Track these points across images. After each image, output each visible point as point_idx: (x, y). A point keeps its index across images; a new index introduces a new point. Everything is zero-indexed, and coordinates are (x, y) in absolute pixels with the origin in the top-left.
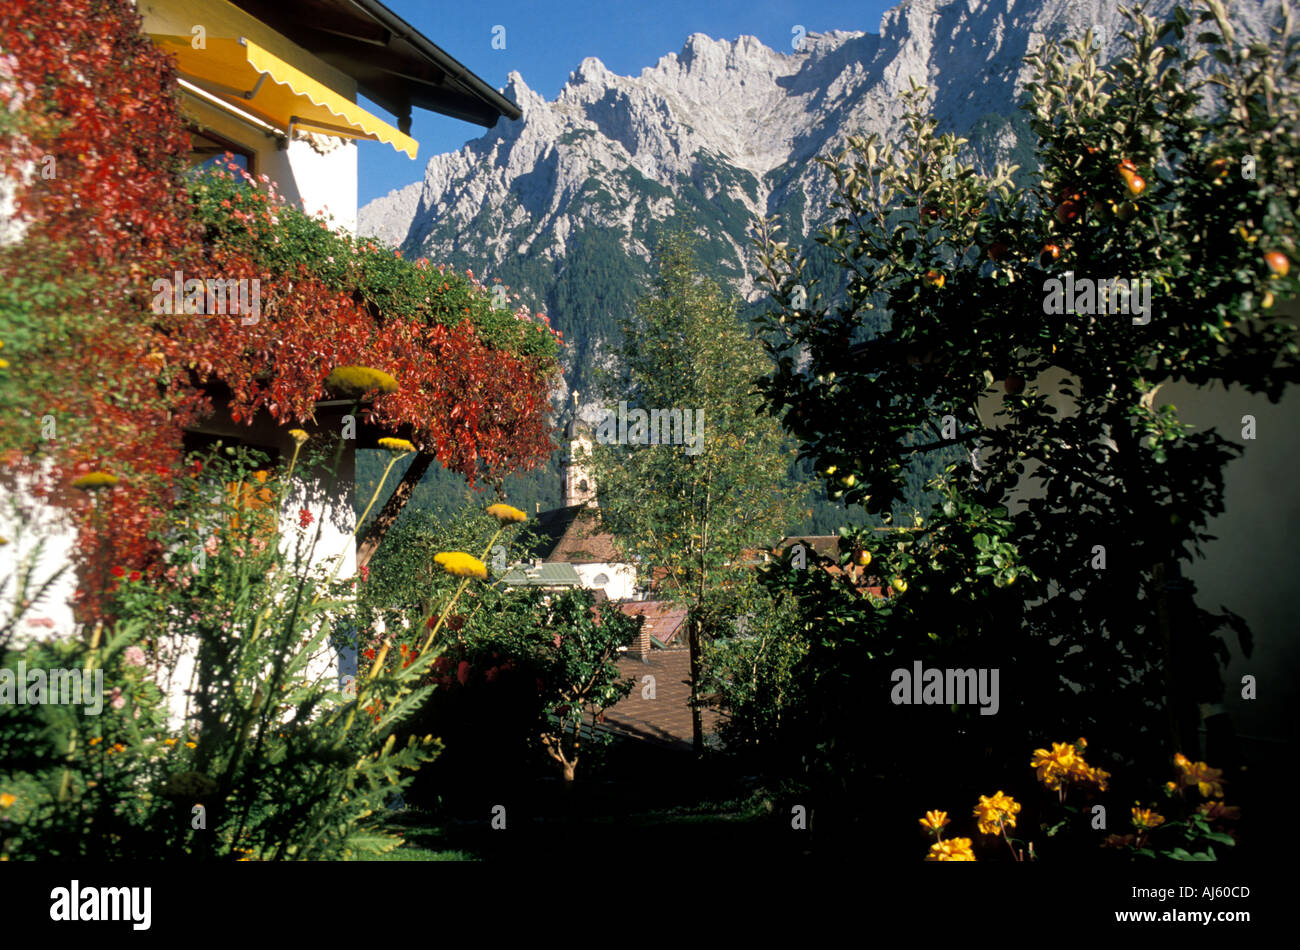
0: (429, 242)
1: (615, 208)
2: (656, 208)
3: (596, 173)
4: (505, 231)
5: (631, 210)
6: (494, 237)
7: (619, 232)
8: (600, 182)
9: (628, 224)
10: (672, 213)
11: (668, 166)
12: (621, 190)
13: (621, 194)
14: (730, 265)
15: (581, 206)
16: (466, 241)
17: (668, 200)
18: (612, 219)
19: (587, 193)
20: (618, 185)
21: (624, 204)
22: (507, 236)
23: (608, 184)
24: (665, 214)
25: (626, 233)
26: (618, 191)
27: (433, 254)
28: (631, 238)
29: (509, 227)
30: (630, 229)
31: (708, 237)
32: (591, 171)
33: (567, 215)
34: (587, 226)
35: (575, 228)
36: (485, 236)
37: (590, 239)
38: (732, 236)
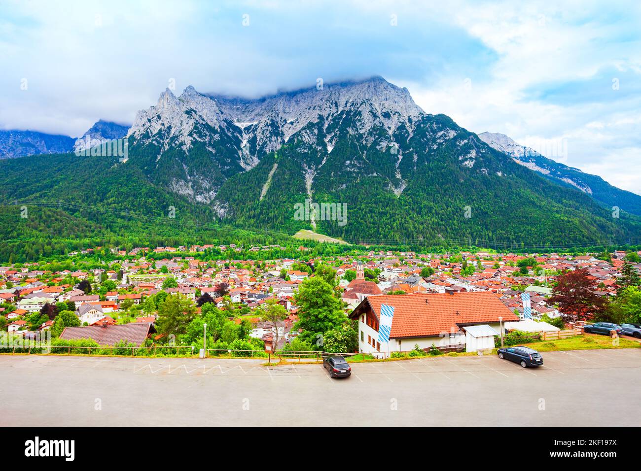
1: (203, 136)
2: (215, 137)
3: (197, 124)
5: (208, 137)
6: (163, 140)
7: (205, 143)
9: (207, 141)
10: (220, 139)
11: (216, 123)
15: (193, 134)
17: (218, 135)
18: (202, 139)
19: (195, 130)
21: (206, 135)
22: (168, 140)
23: (201, 128)
26: (204, 130)
28: (208, 145)
29: (168, 137)
31: (230, 147)
32: (195, 123)
33: (188, 136)
34: (195, 140)
35: (191, 140)
36: (160, 139)
37: (196, 144)
38: (236, 147)
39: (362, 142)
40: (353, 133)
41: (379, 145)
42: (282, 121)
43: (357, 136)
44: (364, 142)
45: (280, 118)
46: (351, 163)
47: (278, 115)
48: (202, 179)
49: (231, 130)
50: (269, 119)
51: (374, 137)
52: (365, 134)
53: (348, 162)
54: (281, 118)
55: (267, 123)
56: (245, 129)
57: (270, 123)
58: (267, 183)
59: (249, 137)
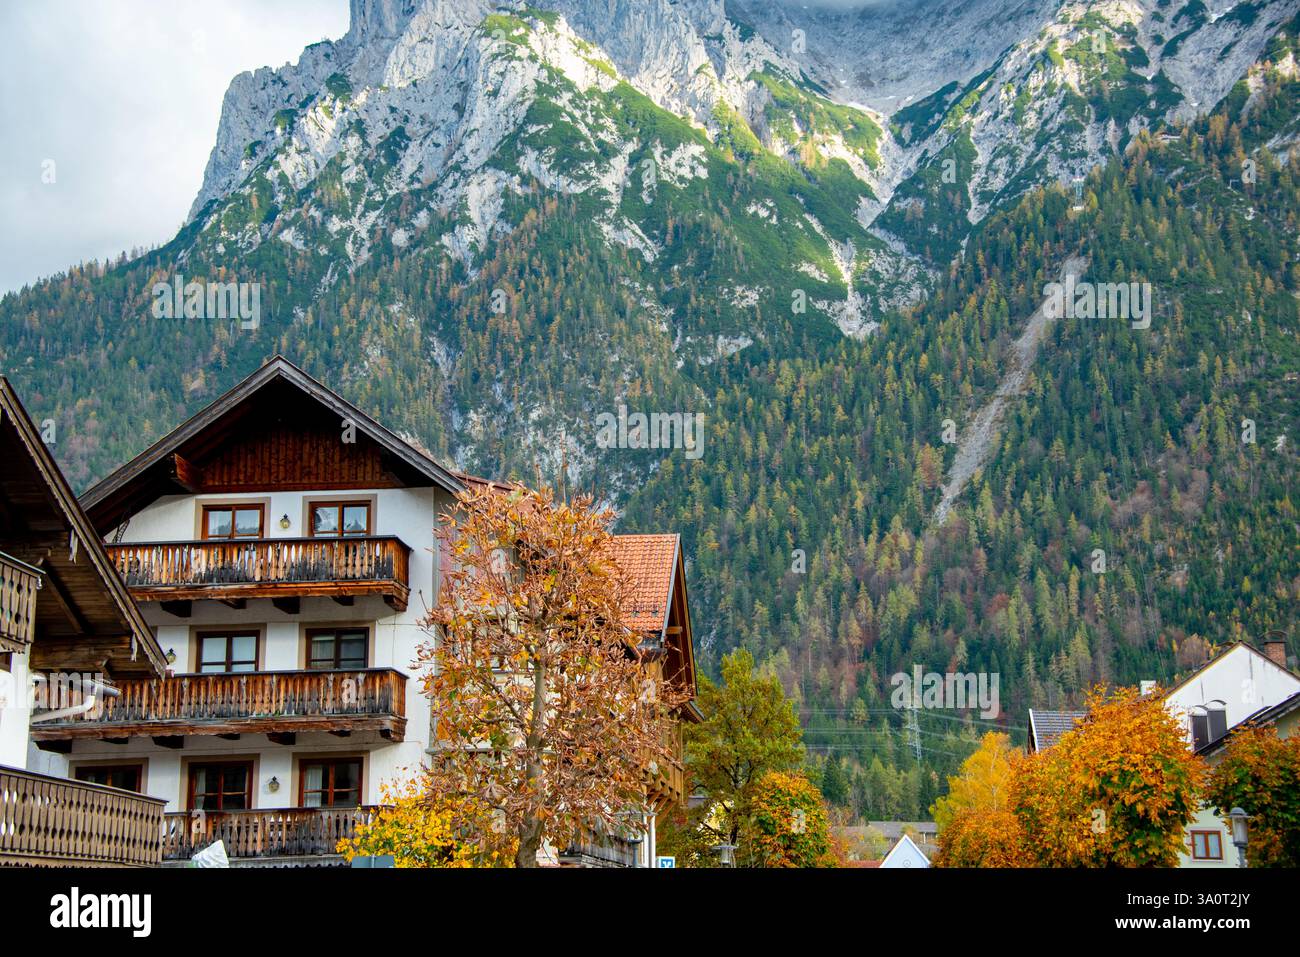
0: (216, 226)
1: (587, 157)
2: (671, 162)
3: (555, 93)
4: (371, 206)
5: (620, 163)
6: (346, 216)
7: (593, 203)
8: (563, 109)
9: (612, 189)
10: (703, 173)
11: (699, 94)
12: (602, 128)
13: (602, 136)
14: (816, 275)
15: (521, 153)
16: (287, 225)
17: (696, 150)
18: (579, 178)
19: (533, 129)
20: (596, 118)
21: (607, 152)
22: (372, 216)
23: (578, 114)
24: (690, 176)
25: (609, 205)
26: (595, 128)
27: (221, 249)
28: (617, 215)
29: (378, 198)
30: (616, 199)
31: (774, 221)
32: (543, 88)
33: (490, 171)
34: (530, 191)
35: (506, 194)
36: (328, 214)
37: (532, 213)
38: (822, 222)
48: (540, 425)
58: (996, 402)
59: (923, 158)
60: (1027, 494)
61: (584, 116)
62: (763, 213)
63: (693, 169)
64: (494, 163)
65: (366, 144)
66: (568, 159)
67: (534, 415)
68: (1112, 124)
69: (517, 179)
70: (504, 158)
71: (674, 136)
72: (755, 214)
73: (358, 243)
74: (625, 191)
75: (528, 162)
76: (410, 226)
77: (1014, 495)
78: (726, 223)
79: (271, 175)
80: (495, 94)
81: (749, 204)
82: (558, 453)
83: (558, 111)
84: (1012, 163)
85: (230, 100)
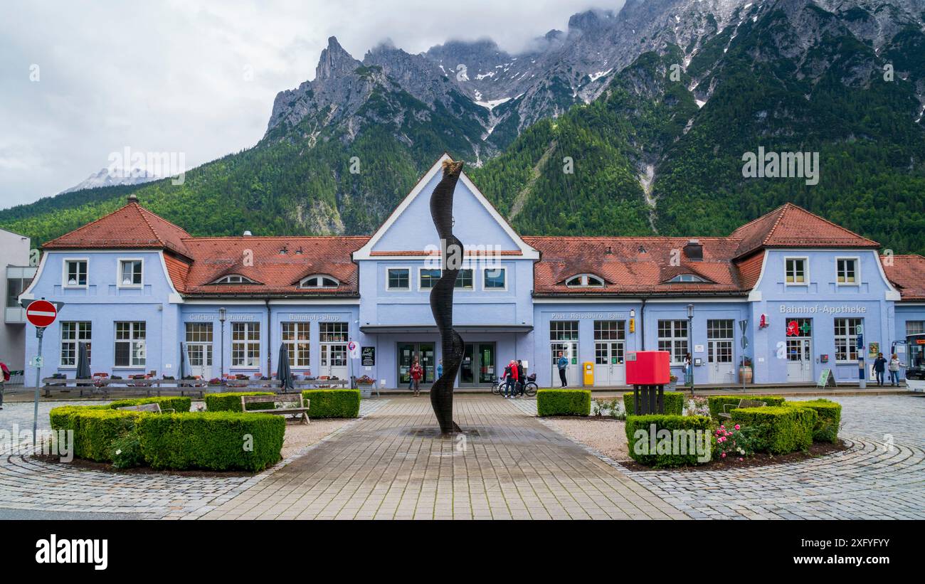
1: (389, 112)
2: (418, 115)
3: (380, 92)
4: (317, 130)
5: (401, 115)
6: (309, 134)
7: (391, 127)
8: (382, 97)
9: (398, 123)
10: (429, 119)
13: (395, 106)
15: (367, 110)
17: (427, 112)
18: (386, 118)
19: (372, 103)
20: (393, 100)
21: (396, 111)
22: (318, 133)
23: (387, 99)
24: (424, 120)
25: (396, 128)
26: (393, 103)
28: (399, 131)
29: (320, 128)
30: (399, 126)
31: (453, 136)
32: (376, 91)
33: (356, 117)
34: (369, 122)
35: (362, 123)
36: (303, 133)
37: (370, 129)
38: (469, 137)
39: (795, 75)
40: (766, 60)
41: (849, 75)
42: (580, 78)
43: (778, 65)
44: (800, 77)
45: (574, 76)
46: (770, 117)
47: (570, 70)
48: (368, 199)
49: (462, 109)
50: (548, 78)
51: (830, 61)
52: (798, 59)
53: (763, 114)
54: (578, 75)
55: (545, 85)
56: (496, 109)
57: (551, 83)
58: (527, 189)
59: (503, 120)
60: (538, 218)
61: (389, 100)
62: (450, 133)
63: (426, 118)
64: (358, 114)
65: (317, 111)
66: (383, 112)
67: (367, 195)
68: (563, 109)
69: (365, 119)
70: (362, 112)
71: (420, 106)
72: (447, 133)
73: (312, 142)
74: (403, 124)
75: (369, 114)
76: (329, 136)
77: (533, 218)
78: (436, 134)
79: (286, 121)
80: (359, 92)
81: (444, 130)
82: (375, 208)
83: (380, 97)
84: (532, 121)
85: (277, 101)
